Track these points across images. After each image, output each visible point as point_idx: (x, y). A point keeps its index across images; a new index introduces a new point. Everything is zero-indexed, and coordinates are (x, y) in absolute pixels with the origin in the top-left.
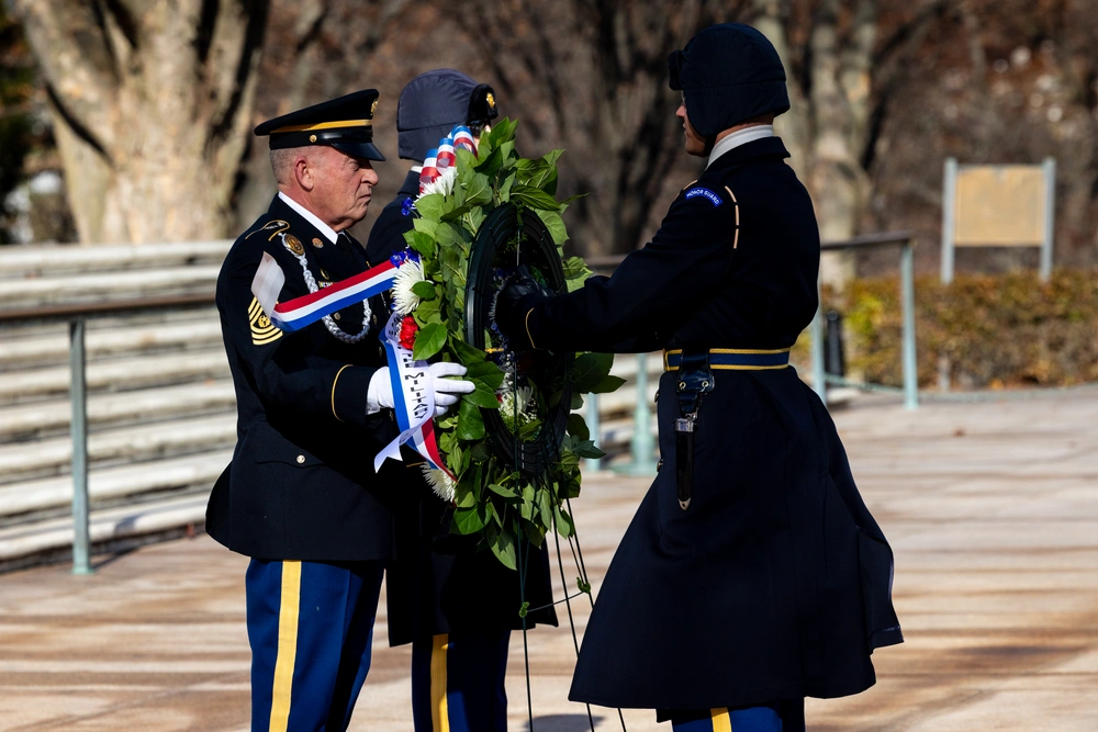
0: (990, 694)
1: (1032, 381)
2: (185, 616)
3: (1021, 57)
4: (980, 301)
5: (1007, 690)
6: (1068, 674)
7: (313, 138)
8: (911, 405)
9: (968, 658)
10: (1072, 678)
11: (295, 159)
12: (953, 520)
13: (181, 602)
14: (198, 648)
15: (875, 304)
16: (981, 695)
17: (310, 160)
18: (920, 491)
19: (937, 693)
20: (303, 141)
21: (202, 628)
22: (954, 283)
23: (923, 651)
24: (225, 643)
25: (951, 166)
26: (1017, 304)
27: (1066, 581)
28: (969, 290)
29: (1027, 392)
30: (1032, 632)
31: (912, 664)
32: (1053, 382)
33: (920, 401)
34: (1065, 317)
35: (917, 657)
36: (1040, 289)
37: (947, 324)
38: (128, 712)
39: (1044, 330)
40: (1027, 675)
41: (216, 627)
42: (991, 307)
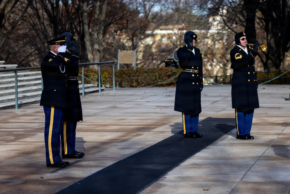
0: (142, 134)
1: (132, 86)
2: (6, 122)
3: (119, 32)
4: (124, 73)
5: (145, 134)
6: (154, 131)
7: (56, 43)
8: (114, 90)
9: (137, 129)
10: (155, 132)
11: (54, 47)
12: (127, 108)
13: (4, 120)
14: (10, 127)
15: (106, 73)
16: (141, 135)
17: (56, 47)
18: (121, 104)
19: (134, 134)
20: (55, 44)
21: (10, 124)
22: (119, 70)
23: (130, 128)
24: (15, 126)
25: (119, 50)
26: (130, 73)
27: (149, 118)
28: (122, 71)
29: (132, 88)
30: (146, 125)
31: (128, 130)
32: (136, 87)
33: (115, 90)
34: (138, 76)
35: (129, 129)
36: (134, 71)
37: (119, 77)
38: (3, 136)
39: (134, 78)
40: (147, 131)
41: (12, 124)
42: (126, 74)
